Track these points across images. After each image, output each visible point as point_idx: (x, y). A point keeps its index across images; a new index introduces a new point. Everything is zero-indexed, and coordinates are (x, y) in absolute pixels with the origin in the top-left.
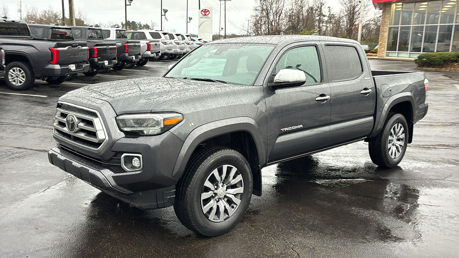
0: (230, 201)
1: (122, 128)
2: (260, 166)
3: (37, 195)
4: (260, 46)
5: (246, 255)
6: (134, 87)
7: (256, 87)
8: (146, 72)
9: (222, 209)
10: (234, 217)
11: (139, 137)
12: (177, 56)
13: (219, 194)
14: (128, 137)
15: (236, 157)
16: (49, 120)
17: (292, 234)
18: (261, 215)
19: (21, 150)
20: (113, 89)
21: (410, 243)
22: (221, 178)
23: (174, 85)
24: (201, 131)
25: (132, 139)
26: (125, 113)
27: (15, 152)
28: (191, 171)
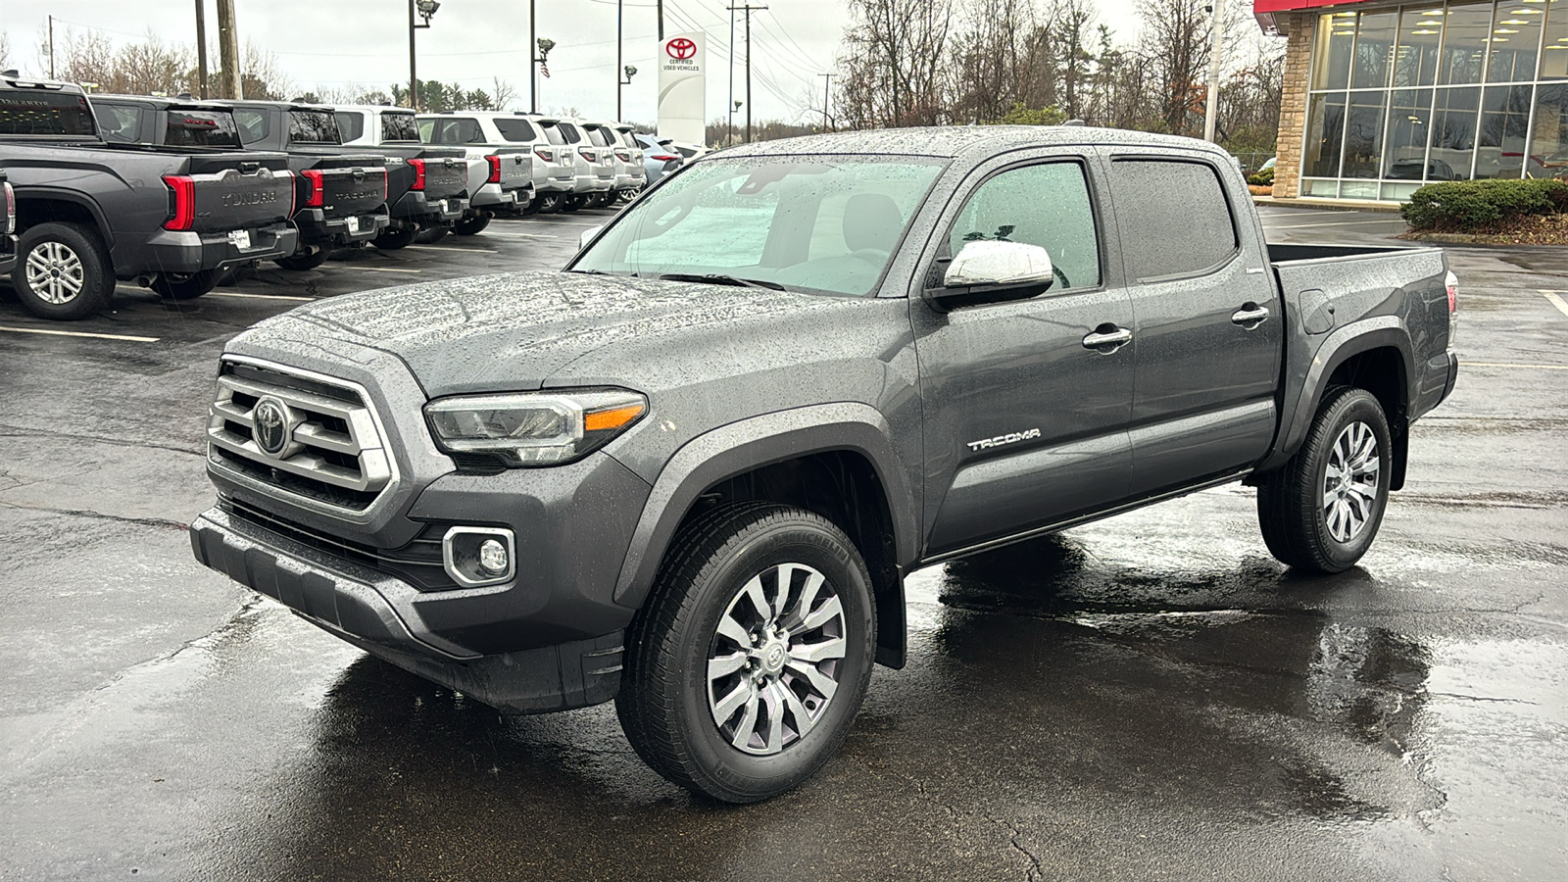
0: (801, 686)
1: (445, 443)
2: (898, 566)
3: (151, 668)
4: (894, 165)
5: (860, 862)
6: (476, 303)
7: (885, 301)
8: (486, 256)
9: (775, 713)
10: (815, 739)
11: (502, 472)
12: (589, 201)
13: (765, 663)
14: (465, 473)
15: (821, 538)
16: (168, 418)
17: (1011, 793)
18: (903, 731)
19: (84, 521)
20: (408, 313)
21: (1410, 821)
22: (773, 608)
23: (610, 296)
24: (706, 449)
25: (481, 478)
26: (454, 392)
27: (63, 527)
28: (673, 584)
